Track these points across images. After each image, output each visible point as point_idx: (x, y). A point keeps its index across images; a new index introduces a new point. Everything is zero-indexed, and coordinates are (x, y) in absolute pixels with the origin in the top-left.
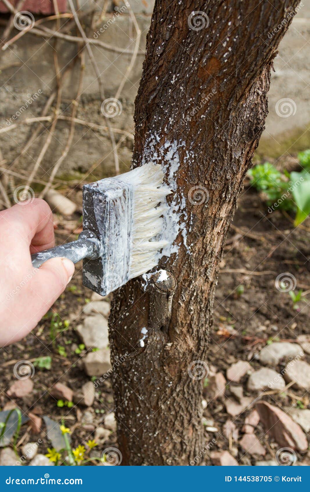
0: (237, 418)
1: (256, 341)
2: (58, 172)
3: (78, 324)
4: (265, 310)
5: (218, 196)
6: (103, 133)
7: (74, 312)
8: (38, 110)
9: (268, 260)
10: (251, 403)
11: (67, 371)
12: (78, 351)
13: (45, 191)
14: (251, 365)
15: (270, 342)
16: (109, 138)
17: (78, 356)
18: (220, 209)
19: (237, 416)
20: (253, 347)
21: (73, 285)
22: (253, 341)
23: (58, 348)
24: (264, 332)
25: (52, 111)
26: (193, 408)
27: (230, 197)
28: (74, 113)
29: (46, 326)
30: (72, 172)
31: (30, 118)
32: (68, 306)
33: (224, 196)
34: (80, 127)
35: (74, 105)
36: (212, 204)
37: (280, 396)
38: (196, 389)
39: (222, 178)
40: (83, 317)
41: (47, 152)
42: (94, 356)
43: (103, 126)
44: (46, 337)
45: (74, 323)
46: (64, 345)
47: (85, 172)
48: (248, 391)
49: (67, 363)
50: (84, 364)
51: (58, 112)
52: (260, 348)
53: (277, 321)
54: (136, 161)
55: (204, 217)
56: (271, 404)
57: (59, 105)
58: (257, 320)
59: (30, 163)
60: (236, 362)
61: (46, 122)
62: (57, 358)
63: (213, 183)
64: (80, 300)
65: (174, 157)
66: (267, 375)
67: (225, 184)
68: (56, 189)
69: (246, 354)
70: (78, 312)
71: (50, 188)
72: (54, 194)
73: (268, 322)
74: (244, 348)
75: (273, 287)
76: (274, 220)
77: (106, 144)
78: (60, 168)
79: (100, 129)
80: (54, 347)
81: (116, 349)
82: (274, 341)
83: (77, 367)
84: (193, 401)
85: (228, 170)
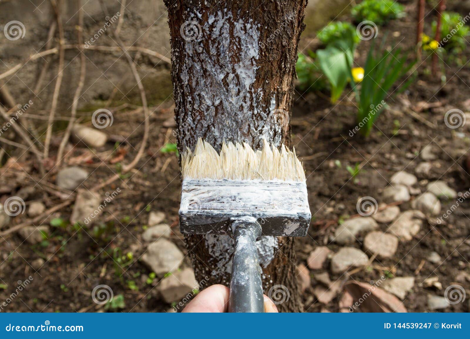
0: (330, 305)
1: (327, 224)
2: (78, 105)
3: (141, 254)
4: (327, 192)
5: (277, 67)
6: (115, 54)
7: (134, 242)
8: (41, 44)
9: (316, 142)
10: (340, 286)
11: (143, 304)
12: (149, 281)
13: (70, 127)
14: (330, 249)
15: (341, 221)
16: (124, 58)
17: (151, 286)
18: (281, 82)
19: (329, 302)
20: (326, 230)
21: (124, 216)
22: (324, 225)
23: (127, 284)
24: (332, 213)
25: (57, 43)
26: (294, 304)
27: (289, 66)
28: (80, 39)
29: (108, 264)
30: (93, 102)
31: (34, 54)
32: (126, 238)
33: (283, 66)
34: (90, 53)
35: (78, 31)
36: (272, 78)
37: (367, 272)
38: (292, 283)
39: (278, 46)
40: (145, 245)
41: (61, 86)
42: (168, 282)
43: (114, 46)
44: (111, 276)
45: (138, 254)
46: (133, 279)
47: (107, 99)
48: (334, 275)
49: (141, 296)
50: (159, 293)
51: (63, 42)
52: (333, 229)
53: (342, 200)
54: (178, 50)
55: (266, 94)
56: (360, 281)
57: (62, 34)
58: (322, 203)
59: (47, 102)
60: (314, 250)
61: (52, 55)
62: (129, 294)
63: (269, 53)
64: (137, 228)
65: (222, 33)
66: (348, 254)
67: (282, 52)
68: (81, 123)
69: (321, 239)
70: (139, 242)
71: (74, 122)
72: (80, 129)
73: (333, 203)
74: (317, 233)
75: (328, 168)
76: (311, 102)
77: (122, 65)
78: (80, 100)
79: (112, 50)
80: (122, 284)
81: (200, 263)
82: (345, 219)
83: (153, 298)
84: (292, 297)
85: (283, 35)
